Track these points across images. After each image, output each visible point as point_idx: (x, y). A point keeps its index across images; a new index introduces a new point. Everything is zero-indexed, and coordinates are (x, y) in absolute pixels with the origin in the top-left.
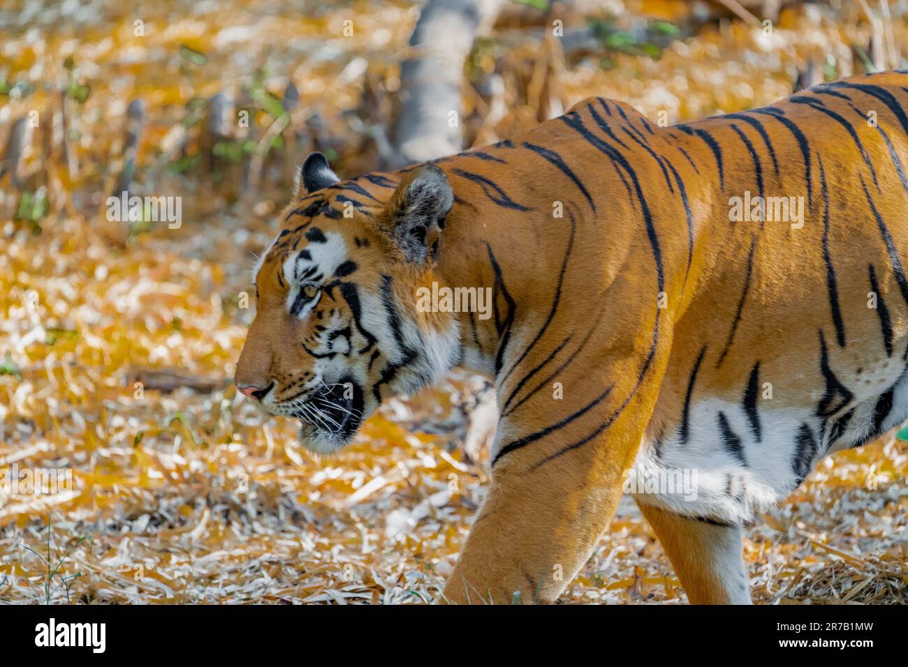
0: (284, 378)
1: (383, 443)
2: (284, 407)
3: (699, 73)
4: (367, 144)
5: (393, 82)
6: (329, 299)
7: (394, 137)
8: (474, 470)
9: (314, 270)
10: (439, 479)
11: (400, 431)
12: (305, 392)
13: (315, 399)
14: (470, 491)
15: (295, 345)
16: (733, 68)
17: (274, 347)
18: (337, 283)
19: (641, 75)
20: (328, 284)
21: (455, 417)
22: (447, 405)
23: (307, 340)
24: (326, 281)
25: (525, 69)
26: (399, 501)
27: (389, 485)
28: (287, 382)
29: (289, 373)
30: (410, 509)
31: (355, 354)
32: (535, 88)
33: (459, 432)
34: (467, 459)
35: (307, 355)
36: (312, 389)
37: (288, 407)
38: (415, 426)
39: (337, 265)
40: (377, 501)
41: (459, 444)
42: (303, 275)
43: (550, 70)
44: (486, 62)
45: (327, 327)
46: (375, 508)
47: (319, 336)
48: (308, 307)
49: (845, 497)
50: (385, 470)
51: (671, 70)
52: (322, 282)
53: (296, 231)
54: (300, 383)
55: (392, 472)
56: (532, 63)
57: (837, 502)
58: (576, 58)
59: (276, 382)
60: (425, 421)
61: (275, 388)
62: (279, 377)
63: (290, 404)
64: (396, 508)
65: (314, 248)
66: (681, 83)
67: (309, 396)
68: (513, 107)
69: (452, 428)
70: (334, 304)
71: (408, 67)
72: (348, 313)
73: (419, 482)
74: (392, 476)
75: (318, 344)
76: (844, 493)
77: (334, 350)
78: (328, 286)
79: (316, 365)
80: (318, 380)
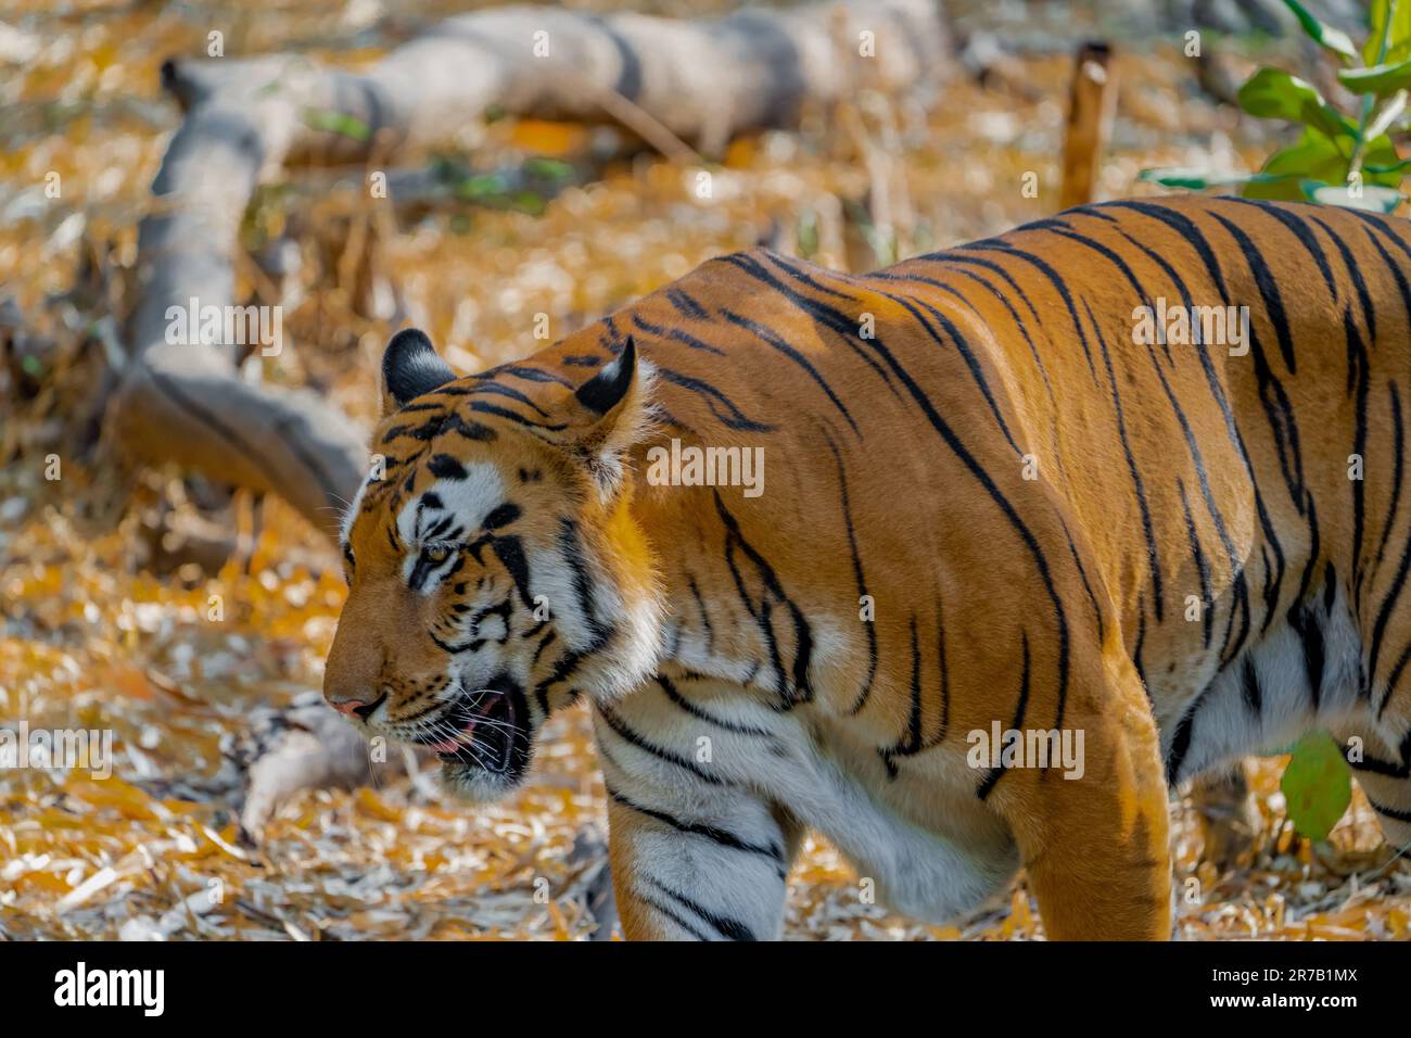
0: (403, 687)
1: (114, 814)
2: (403, 728)
3: (605, 239)
4: (88, 348)
5: (128, 253)
6: (476, 563)
7: (130, 337)
8: (255, 856)
9: (448, 522)
10: (201, 870)
11: (139, 796)
12: (437, 706)
13: (453, 717)
14: (249, 891)
15: (419, 635)
16: (655, 231)
17: (386, 639)
18: (488, 539)
19: (512, 240)
20: (473, 541)
21: (226, 772)
22: (214, 757)
23: (438, 627)
24: (470, 537)
25: (334, 233)
26: (138, 905)
27: (122, 880)
28: (408, 692)
29: (412, 678)
30: (157, 917)
31: (516, 639)
32: (349, 262)
33: (232, 796)
34: (245, 840)
35: (438, 650)
36: (447, 702)
37: (410, 729)
38: (161, 788)
39: (487, 511)
40: (104, 906)
41: (233, 817)
42: (430, 532)
43: (372, 235)
44: (273, 220)
45: (472, 605)
46: (102, 915)
47: (458, 621)
48: (434, 576)
49: (831, 898)
50: (116, 856)
51: (559, 234)
52: (462, 539)
53: (408, 462)
54: (429, 694)
55: (126, 860)
56: (346, 223)
57: (820, 906)
58: (413, 215)
59: (390, 691)
60: (180, 780)
61: (390, 700)
62: (395, 684)
63: (413, 725)
64: (134, 915)
65: (444, 488)
66: (573, 252)
67: (443, 713)
68: (315, 289)
69: (224, 790)
70: (483, 570)
71: (152, 228)
72: (505, 581)
73: (169, 876)
74: (125, 867)
75: (456, 632)
76: (829, 892)
77: (481, 636)
78: (475, 544)
79: (451, 665)
80: (455, 686)
